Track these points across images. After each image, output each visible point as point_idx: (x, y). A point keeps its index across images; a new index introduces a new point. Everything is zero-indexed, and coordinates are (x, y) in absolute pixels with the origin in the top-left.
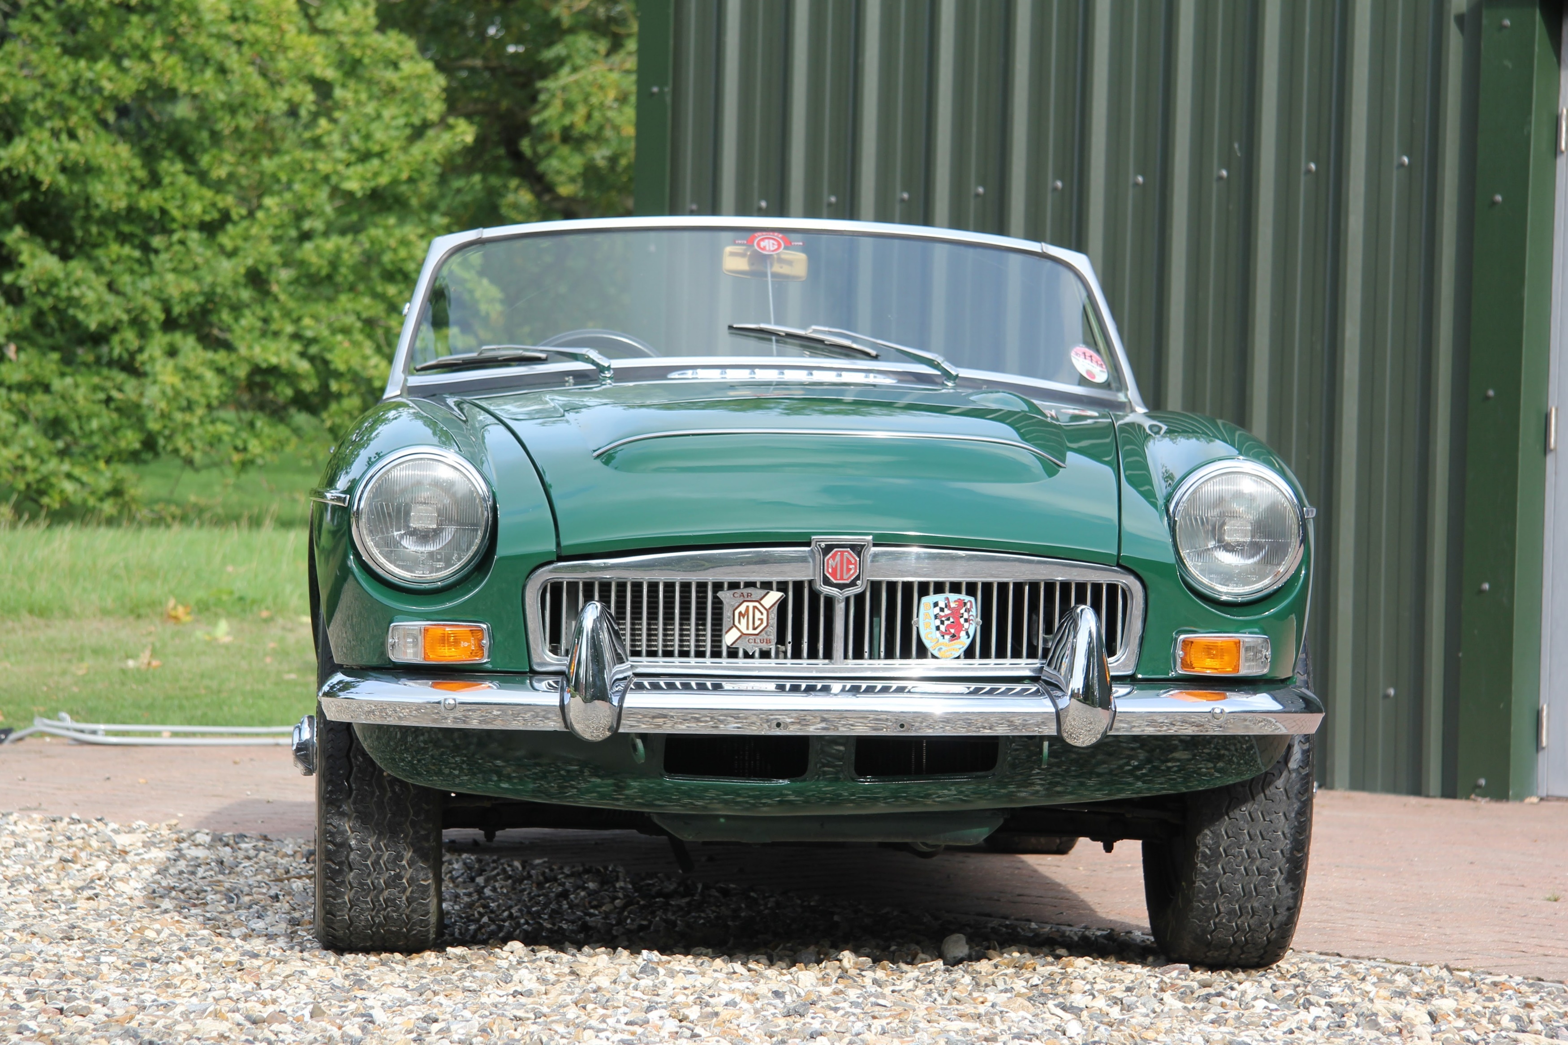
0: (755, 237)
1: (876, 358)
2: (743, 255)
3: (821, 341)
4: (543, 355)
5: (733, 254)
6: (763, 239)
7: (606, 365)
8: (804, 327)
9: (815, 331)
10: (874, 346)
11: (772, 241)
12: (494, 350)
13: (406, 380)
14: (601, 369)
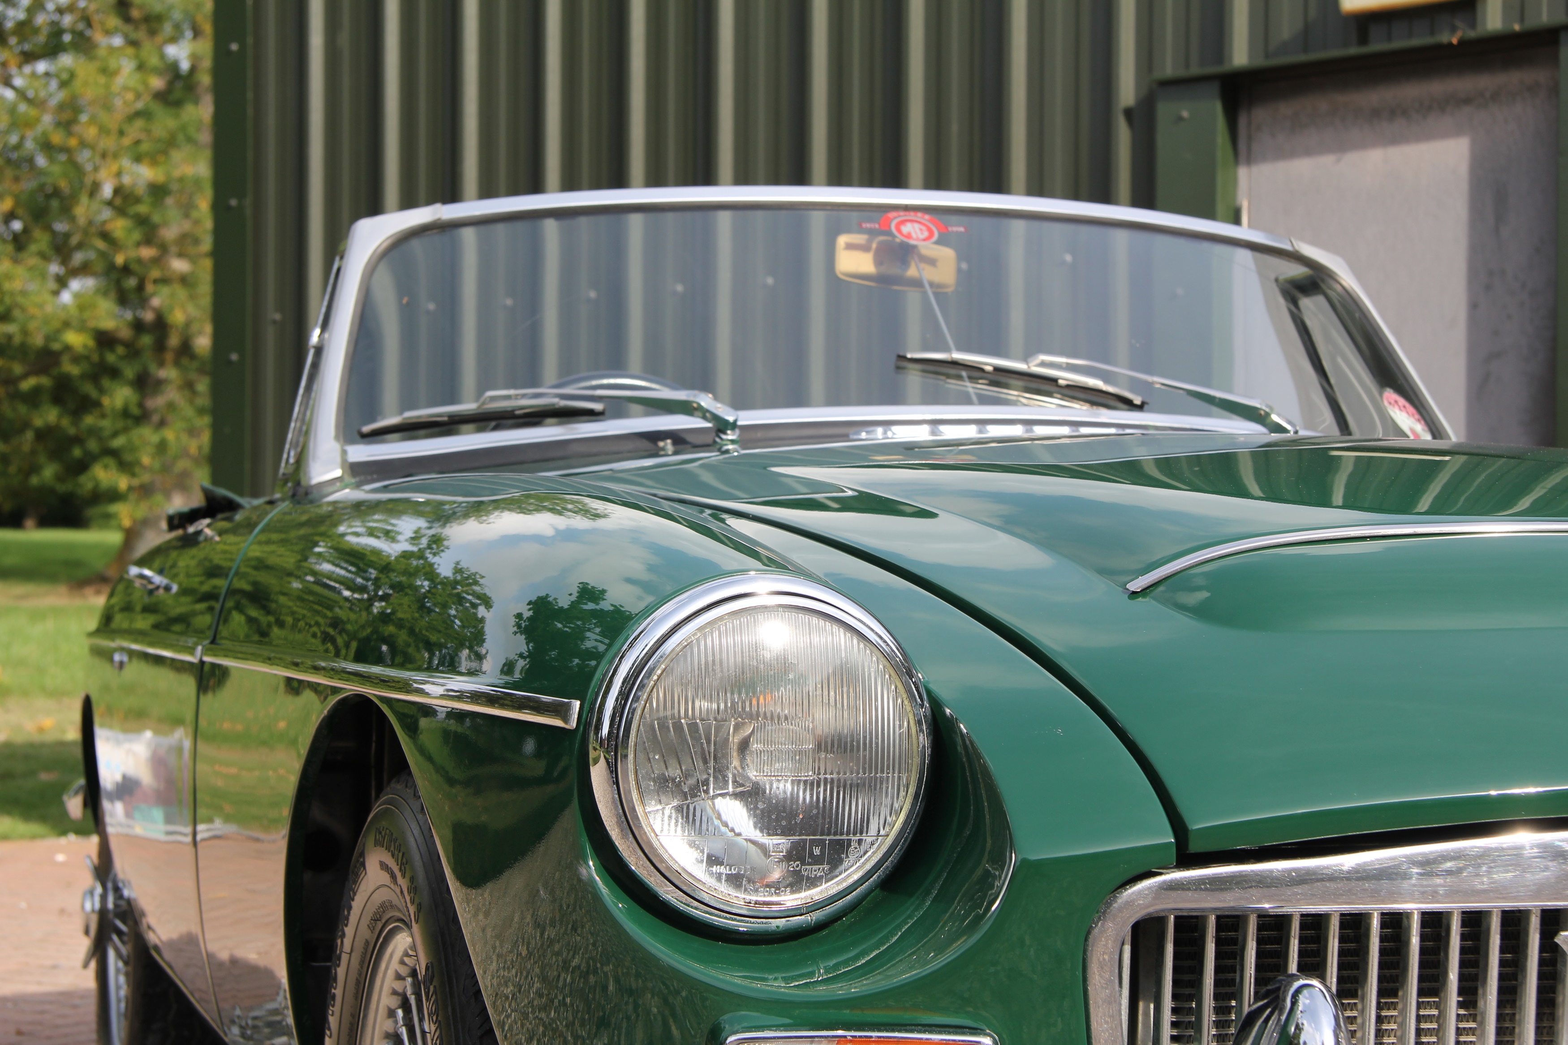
0: (891, 220)
1: (1140, 408)
2: (865, 248)
3: (1054, 381)
4: (598, 407)
5: (850, 247)
6: (903, 222)
7: (731, 419)
8: (1025, 359)
9: (1043, 364)
10: (1135, 385)
11: (917, 226)
12: (508, 397)
13: (344, 453)
14: (722, 426)
